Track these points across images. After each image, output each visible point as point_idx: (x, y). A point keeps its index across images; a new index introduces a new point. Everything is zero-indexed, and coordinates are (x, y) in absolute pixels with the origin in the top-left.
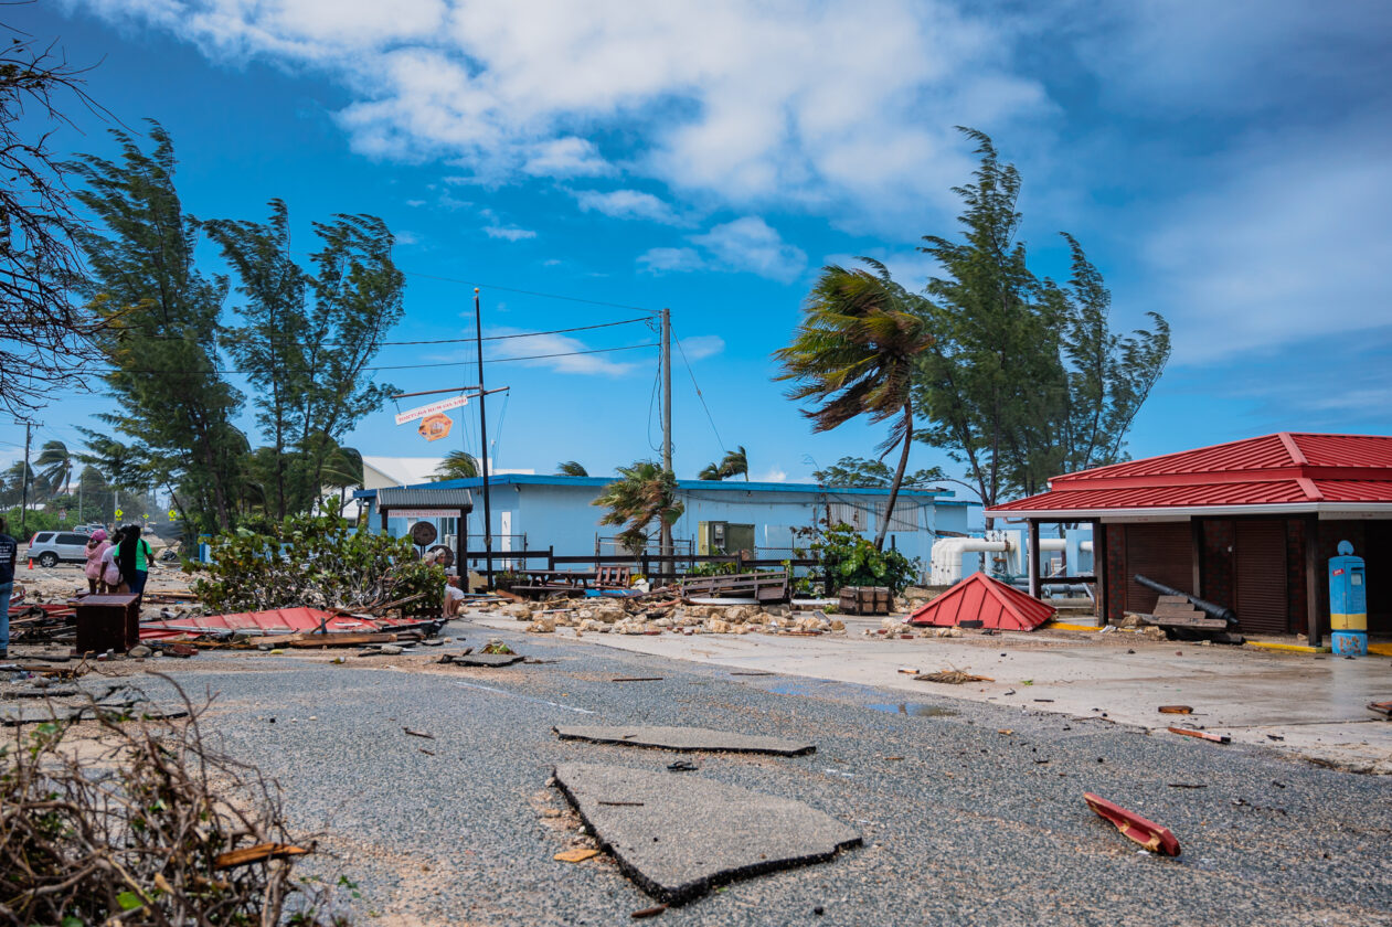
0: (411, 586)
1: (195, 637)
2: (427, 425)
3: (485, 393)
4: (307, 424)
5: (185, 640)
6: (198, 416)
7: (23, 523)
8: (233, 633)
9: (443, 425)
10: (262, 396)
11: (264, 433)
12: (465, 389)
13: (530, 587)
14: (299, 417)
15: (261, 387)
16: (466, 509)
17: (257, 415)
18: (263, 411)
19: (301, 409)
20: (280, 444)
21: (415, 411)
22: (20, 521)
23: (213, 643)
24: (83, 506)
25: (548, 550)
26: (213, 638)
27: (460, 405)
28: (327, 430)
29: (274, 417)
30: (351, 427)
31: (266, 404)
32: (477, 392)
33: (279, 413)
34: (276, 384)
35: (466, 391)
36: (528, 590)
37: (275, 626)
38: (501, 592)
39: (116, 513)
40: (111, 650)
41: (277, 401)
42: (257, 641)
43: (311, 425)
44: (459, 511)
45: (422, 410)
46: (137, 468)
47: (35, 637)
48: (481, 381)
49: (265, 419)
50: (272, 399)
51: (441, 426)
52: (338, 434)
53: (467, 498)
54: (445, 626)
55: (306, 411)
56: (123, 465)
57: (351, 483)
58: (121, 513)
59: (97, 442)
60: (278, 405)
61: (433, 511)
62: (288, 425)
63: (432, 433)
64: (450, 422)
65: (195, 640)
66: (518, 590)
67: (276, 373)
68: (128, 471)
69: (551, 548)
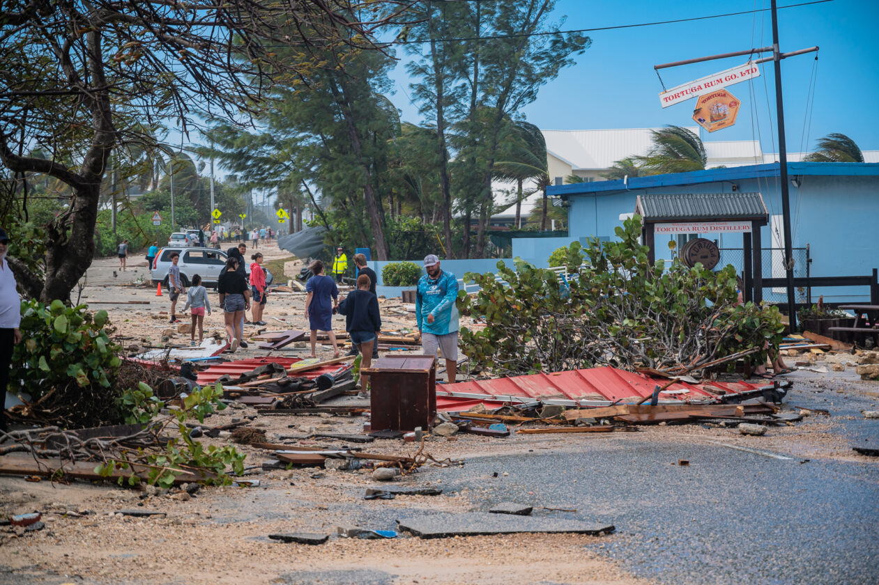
0: (739, 338)
1: (496, 408)
2: (705, 107)
3: (781, 56)
4: (474, 95)
5: (484, 412)
6: (340, 90)
7: (115, 231)
8: (540, 405)
9: (727, 107)
10: (416, 59)
11: (421, 111)
12: (753, 52)
13: (855, 329)
14: (464, 85)
15: (413, 47)
16: (761, 220)
17: (412, 86)
18: (419, 80)
19: (466, 75)
20: (442, 124)
21: (686, 87)
22: (111, 229)
23: (516, 417)
24: (175, 205)
25: (871, 274)
26: (517, 410)
27: (748, 77)
28: (501, 102)
29: (433, 90)
30: (531, 95)
31: (422, 70)
32: (771, 55)
33: (439, 84)
34: (433, 42)
35: (755, 55)
36: (852, 333)
37: (584, 394)
38: (809, 335)
39: (213, 214)
40: (419, 429)
41: (437, 67)
42: (573, 414)
43: (480, 95)
44: (749, 224)
45: (696, 85)
46: (266, 161)
47: (298, 405)
48: (776, 40)
49: (421, 90)
50: (430, 63)
51: (724, 109)
52: (515, 108)
53: (760, 204)
54: (789, 392)
55: (472, 77)
56: (249, 158)
57: (532, 173)
58: (219, 214)
59: (216, 128)
60: (437, 70)
61: (715, 224)
62: (452, 100)
63: (712, 120)
64: (736, 103)
65: (497, 413)
66: (835, 332)
67: (432, 28)
68: (254, 166)
69: (875, 271)
